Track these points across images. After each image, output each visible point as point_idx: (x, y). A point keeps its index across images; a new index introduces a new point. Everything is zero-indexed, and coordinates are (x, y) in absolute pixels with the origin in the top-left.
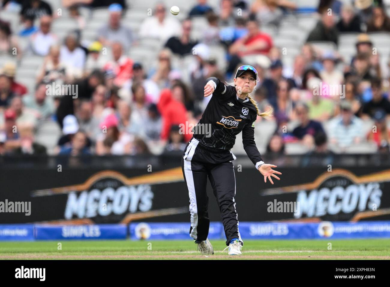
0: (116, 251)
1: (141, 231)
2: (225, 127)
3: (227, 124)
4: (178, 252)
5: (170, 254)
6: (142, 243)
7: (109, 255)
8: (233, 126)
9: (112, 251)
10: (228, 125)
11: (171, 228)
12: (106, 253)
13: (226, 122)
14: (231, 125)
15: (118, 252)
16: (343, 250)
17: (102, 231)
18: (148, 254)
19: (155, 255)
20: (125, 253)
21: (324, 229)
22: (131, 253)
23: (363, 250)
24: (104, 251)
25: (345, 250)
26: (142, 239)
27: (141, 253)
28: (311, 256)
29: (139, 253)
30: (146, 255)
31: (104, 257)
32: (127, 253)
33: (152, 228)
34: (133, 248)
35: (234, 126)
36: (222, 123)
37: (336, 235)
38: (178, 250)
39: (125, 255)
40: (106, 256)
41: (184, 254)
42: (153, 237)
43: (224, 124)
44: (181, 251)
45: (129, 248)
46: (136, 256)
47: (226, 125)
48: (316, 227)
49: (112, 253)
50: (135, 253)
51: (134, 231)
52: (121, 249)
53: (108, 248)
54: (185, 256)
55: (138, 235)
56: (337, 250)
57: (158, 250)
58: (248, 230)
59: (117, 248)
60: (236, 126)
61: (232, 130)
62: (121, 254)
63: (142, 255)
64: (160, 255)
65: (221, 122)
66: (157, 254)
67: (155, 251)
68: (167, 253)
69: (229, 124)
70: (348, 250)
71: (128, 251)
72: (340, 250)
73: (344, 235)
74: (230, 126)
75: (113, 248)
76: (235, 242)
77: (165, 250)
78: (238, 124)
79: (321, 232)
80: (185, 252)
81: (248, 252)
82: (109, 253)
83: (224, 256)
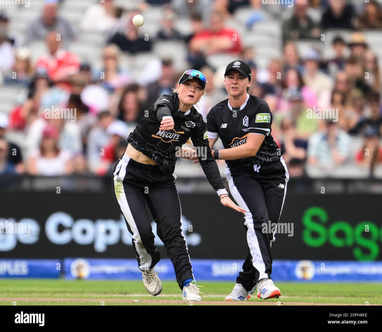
0: (46, 293)
1: (79, 268)
2: (162, 140)
3: (165, 136)
4: (121, 295)
5: (111, 298)
6: (79, 283)
7: (36, 297)
8: (172, 139)
9: (41, 292)
10: (167, 138)
11: (115, 265)
12: (33, 295)
13: (163, 135)
14: (170, 137)
15: (48, 294)
16: (324, 296)
17: (30, 268)
18: (84, 297)
19: (92, 298)
20: (56, 295)
21: (304, 269)
22: (63, 295)
23: (349, 297)
24: (30, 292)
25: (327, 296)
26: (79, 278)
27: (76, 295)
28: (284, 303)
29: (74, 295)
30: (82, 298)
31: (30, 300)
32: (60, 295)
33: (92, 264)
34: (67, 289)
35: (174, 138)
36: (158, 136)
37: (318, 277)
38: (121, 293)
39: (56, 298)
40: (33, 299)
41: (130, 298)
42: (92, 276)
43: (161, 137)
44: (126, 293)
45: (62, 289)
46: (69, 299)
47: (164, 139)
48: (294, 268)
49: (40, 295)
50: (68, 295)
51: (69, 268)
52: (52, 289)
53: (37, 289)
54: (130, 300)
55: (74, 273)
56: (317, 296)
57: (97, 293)
58: (209, 269)
59: (47, 289)
60: (176, 138)
61: (172, 143)
62: (50, 297)
63: (76, 298)
64: (99, 299)
65: (157, 134)
66: (95, 296)
67: (93, 293)
68: (108, 296)
69: (167, 136)
70: (330, 296)
71: (60, 292)
72: (320, 296)
73: (327, 277)
74: (168, 139)
75: (42, 289)
76: (191, 284)
77: (106, 293)
78: (179, 136)
79: (299, 273)
80: (131, 295)
81: (208, 296)
82: (37, 295)
83: (178, 301)
